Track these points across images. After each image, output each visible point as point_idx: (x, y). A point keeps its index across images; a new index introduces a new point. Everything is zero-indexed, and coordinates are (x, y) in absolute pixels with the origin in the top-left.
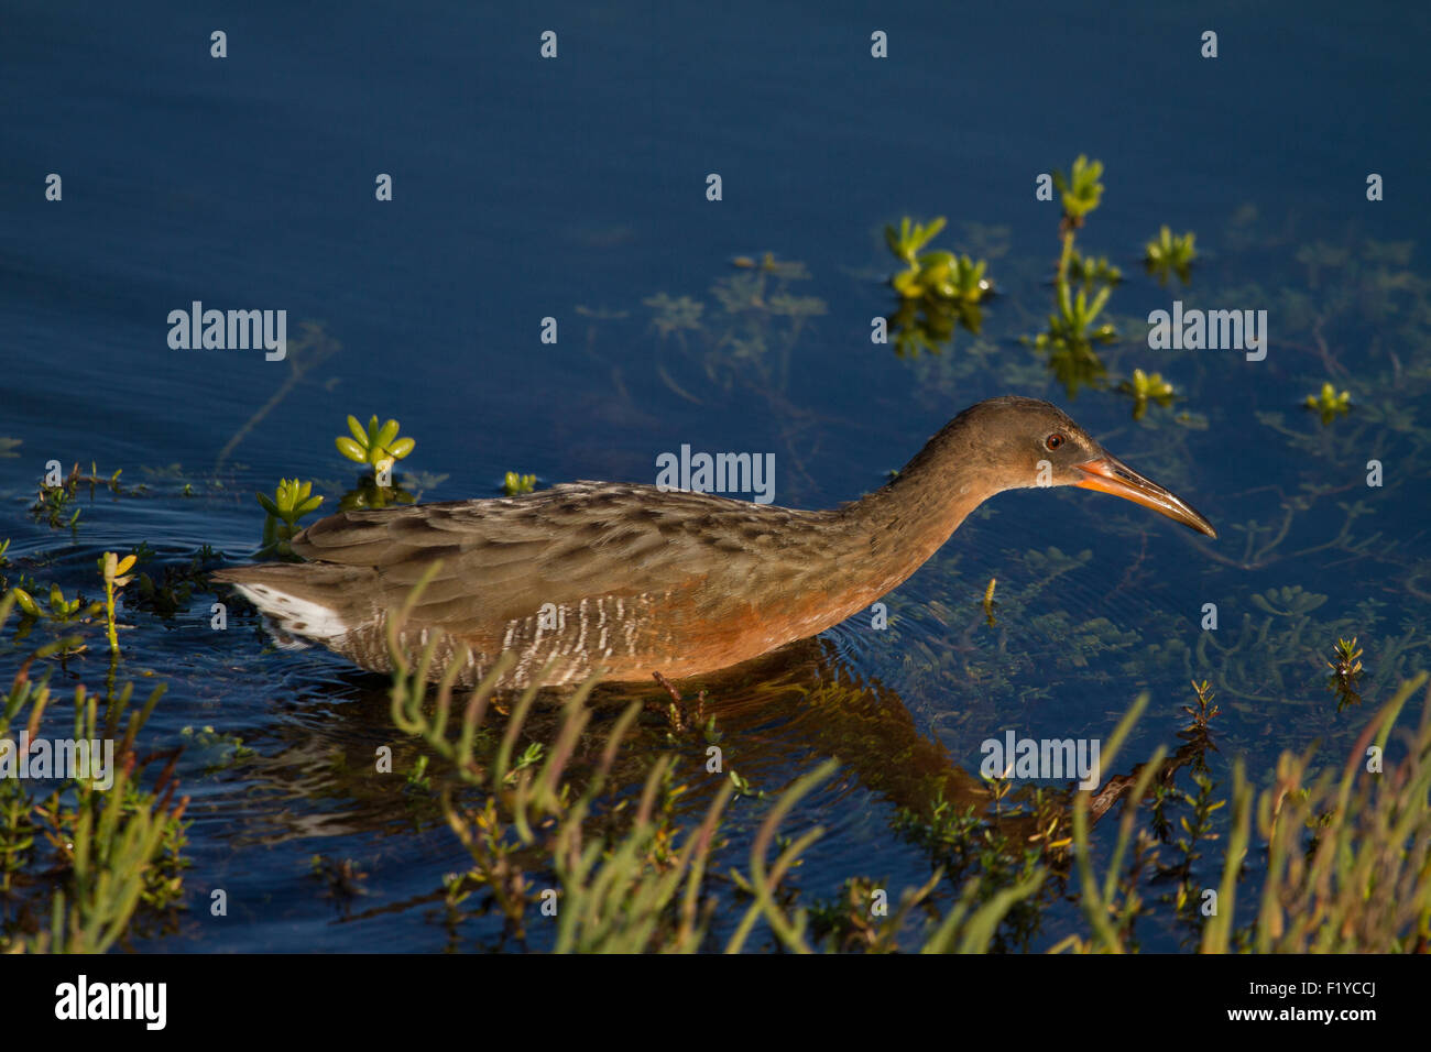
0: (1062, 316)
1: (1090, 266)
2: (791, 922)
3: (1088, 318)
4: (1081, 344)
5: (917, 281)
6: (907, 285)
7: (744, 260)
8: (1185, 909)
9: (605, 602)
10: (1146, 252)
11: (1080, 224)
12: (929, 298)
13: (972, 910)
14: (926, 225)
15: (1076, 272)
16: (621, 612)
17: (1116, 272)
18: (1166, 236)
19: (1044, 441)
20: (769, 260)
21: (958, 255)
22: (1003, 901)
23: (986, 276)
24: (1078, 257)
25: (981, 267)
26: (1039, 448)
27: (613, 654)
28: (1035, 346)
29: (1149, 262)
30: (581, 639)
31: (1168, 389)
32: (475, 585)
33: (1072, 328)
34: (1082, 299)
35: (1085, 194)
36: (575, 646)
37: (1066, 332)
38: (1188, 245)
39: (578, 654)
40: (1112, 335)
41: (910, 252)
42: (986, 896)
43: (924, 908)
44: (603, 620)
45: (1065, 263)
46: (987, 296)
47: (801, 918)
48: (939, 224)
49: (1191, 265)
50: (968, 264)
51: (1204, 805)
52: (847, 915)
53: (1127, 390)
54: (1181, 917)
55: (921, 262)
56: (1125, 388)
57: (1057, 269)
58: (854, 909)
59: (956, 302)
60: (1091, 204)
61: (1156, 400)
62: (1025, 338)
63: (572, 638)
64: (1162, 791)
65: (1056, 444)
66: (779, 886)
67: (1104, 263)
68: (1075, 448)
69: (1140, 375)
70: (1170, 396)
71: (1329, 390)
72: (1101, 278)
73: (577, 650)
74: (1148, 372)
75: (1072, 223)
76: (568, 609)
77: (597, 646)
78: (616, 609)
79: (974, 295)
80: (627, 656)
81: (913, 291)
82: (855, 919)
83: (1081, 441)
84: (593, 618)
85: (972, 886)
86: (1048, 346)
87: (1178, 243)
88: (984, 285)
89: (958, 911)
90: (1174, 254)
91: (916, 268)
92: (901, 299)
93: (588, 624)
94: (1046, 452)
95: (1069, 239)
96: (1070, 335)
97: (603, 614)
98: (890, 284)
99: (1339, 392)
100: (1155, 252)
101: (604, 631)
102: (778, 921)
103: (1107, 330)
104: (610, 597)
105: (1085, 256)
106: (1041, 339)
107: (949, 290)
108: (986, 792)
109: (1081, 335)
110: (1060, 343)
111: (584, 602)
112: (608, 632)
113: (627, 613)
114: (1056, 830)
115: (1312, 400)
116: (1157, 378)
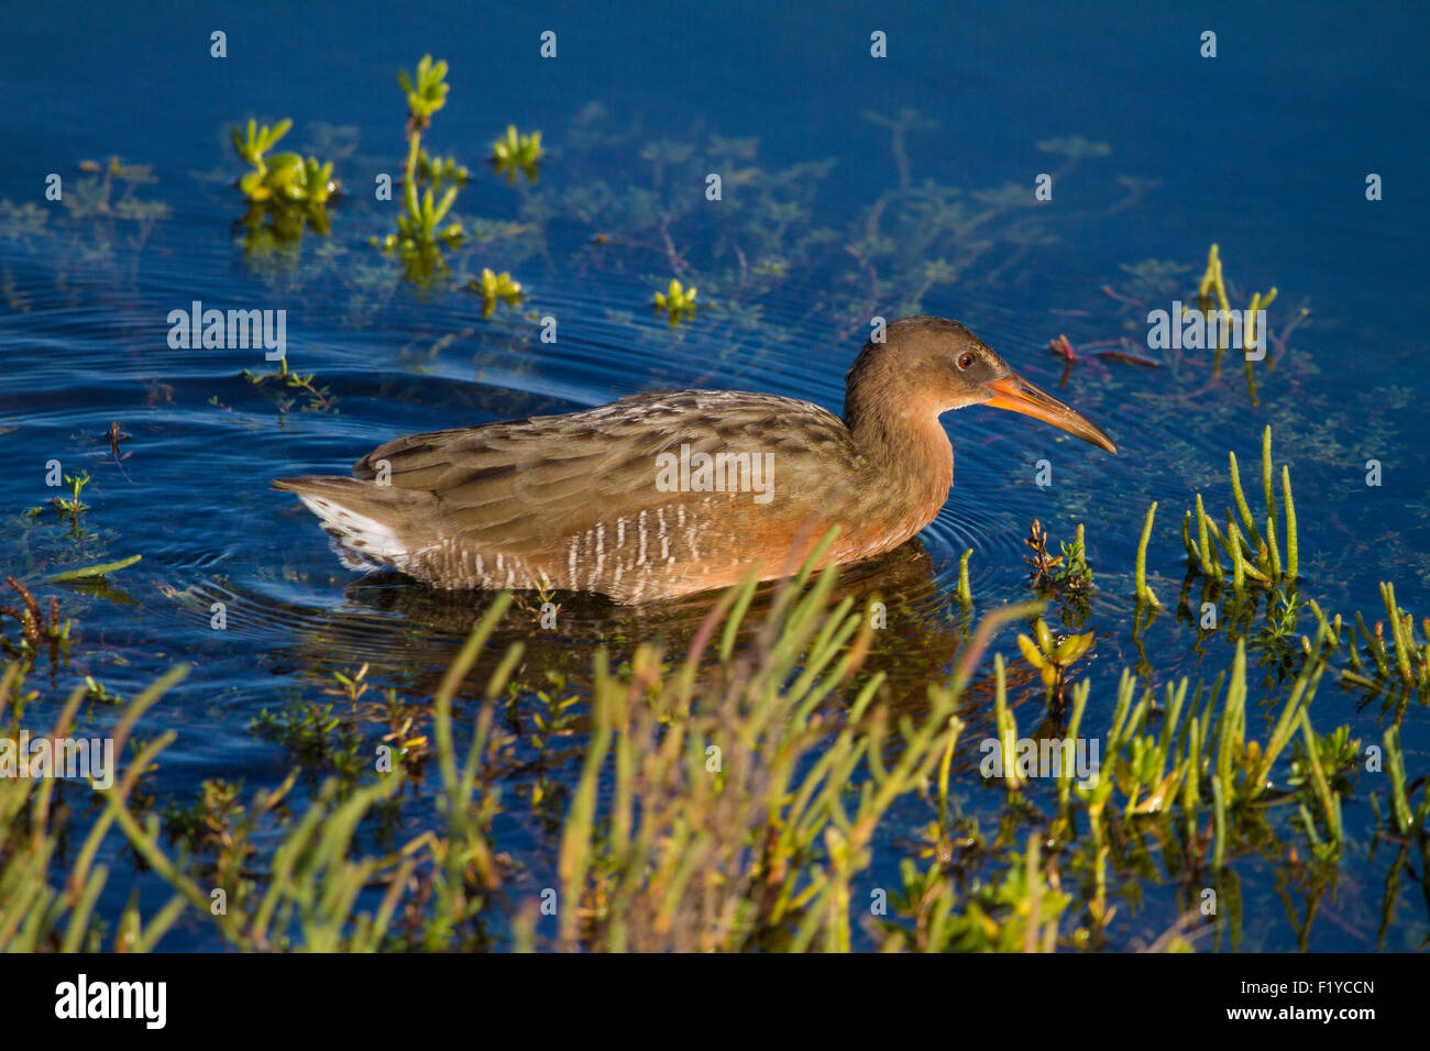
0: (411, 218)
1: (437, 165)
2: (143, 828)
3: (436, 216)
4: (430, 245)
5: (264, 184)
6: (254, 188)
7: (89, 165)
8: (542, 804)
9: (665, 512)
10: (492, 150)
11: (427, 123)
12: (277, 200)
13: (329, 810)
14: (271, 127)
15: (423, 172)
16: (682, 518)
17: (463, 172)
18: (512, 133)
19: (957, 360)
20: (115, 164)
21: (305, 157)
22: (360, 801)
23: (333, 177)
24: (425, 156)
25: (328, 169)
26: (953, 367)
27: (677, 561)
28: (384, 248)
29: (496, 161)
30: (642, 551)
31: (516, 287)
32: (533, 503)
33: (422, 229)
34: (429, 199)
35: (430, 94)
36: (637, 559)
37: (414, 233)
38: (534, 144)
39: (641, 567)
40: (459, 236)
41: (257, 155)
42: (342, 797)
43: (279, 811)
44: (663, 529)
45: (412, 162)
46: (335, 200)
47: (154, 822)
48: (285, 126)
49: (538, 163)
50: (315, 166)
51: (556, 701)
52: (202, 818)
53: (475, 290)
54: (538, 812)
55: (266, 164)
56: (474, 287)
57: (404, 170)
58: (209, 812)
59: (303, 204)
60: (438, 104)
61: (505, 298)
62: (374, 240)
63: (633, 551)
64: (515, 687)
65: (968, 363)
66: (135, 789)
67: (451, 163)
68: (985, 367)
69: (488, 274)
70: (520, 295)
71: (676, 286)
72: (449, 178)
73: (640, 563)
74: (497, 272)
75: (419, 123)
76: (628, 522)
77: (660, 556)
78: (677, 516)
79: (322, 196)
80: (692, 561)
81: (260, 194)
82: (211, 823)
83: (991, 360)
84: (653, 527)
85: (330, 786)
86: (397, 247)
87: (525, 141)
88: (331, 187)
89: (315, 812)
90: (522, 152)
91: (263, 170)
92: (249, 202)
93: (648, 536)
94: (959, 371)
95: (415, 139)
96: (419, 236)
97: (663, 524)
98: (237, 185)
99: (685, 290)
100: (502, 152)
101: (665, 541)
102: (130, 827)
103: (454, 230)
104: (670, 506)
105: (432, 155)
106: (390, 241)
107: (296, 192)
108: (341, 693)
109: (430, 237)
110: (410, 244)
111: (643, 513)
112: (669, 540)
113: (688, 519)
114: (410, 729)
115: (660, 298)
116: (506, 277)
